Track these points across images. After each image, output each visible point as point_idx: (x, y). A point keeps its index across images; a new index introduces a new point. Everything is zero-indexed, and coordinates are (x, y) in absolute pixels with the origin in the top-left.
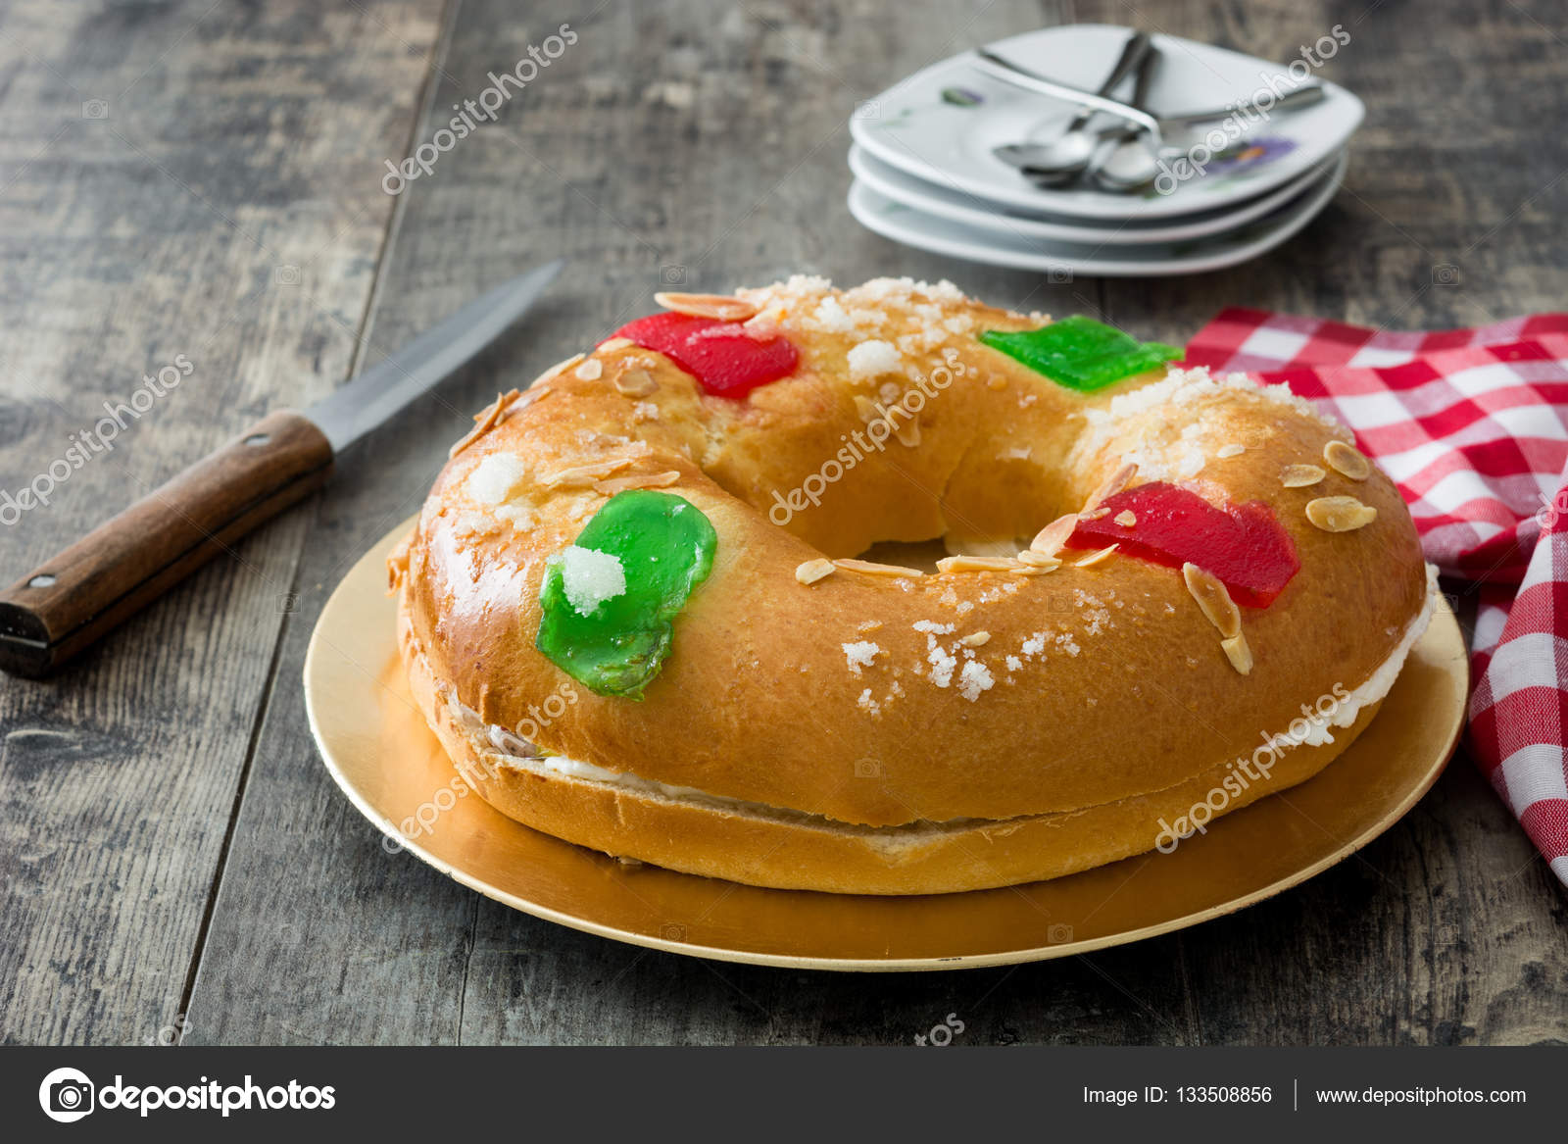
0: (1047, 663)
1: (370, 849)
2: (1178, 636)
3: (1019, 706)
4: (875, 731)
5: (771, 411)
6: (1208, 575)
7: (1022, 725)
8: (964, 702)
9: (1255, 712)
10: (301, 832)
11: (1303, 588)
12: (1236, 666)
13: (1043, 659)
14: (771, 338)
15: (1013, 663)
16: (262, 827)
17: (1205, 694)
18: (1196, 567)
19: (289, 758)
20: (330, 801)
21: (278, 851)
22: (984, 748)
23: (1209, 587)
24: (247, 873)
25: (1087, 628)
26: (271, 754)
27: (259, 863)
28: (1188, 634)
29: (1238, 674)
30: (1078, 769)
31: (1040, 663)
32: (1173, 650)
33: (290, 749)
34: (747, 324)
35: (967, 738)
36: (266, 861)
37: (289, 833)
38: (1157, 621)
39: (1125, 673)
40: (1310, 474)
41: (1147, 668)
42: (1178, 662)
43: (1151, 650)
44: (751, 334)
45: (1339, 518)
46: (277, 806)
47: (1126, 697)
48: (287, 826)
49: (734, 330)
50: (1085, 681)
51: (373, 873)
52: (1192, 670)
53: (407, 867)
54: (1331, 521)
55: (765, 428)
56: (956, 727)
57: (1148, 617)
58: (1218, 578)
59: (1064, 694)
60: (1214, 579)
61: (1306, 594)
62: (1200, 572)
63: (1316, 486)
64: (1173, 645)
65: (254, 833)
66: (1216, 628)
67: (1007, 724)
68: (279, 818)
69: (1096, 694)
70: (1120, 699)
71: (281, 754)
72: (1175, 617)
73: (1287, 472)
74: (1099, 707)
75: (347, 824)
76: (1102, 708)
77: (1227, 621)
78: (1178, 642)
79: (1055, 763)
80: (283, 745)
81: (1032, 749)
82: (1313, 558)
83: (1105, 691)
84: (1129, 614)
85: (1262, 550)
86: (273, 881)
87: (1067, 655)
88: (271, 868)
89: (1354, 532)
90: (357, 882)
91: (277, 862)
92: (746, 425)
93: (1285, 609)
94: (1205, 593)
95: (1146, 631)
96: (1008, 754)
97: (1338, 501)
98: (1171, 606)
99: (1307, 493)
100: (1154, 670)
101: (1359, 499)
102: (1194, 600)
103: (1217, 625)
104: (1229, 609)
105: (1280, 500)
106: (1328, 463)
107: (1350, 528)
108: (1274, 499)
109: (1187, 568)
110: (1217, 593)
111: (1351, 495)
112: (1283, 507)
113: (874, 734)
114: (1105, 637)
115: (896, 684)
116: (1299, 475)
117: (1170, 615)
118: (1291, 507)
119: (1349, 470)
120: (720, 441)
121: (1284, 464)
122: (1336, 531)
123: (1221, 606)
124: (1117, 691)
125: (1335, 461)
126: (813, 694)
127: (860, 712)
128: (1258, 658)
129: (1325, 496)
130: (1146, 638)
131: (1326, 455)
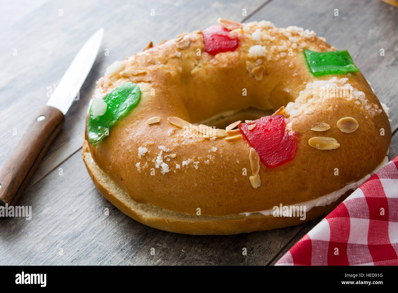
0: (188, 169)
2: (236, 171)
3: (176, 179)
4: (138, 175)
5: (218, 61)
6: (257, 153)
7: (175, 186)
8: (162, 174)
9: (259, 200)
11: (294, 165)
13: (187, 168)
15: (178, 166)
17: (238, 191)
18: (255, 150)
22: (164, 189)
23: (255, 158)
25: (205, 161)
28: (240, 171)
29: (253, 188)
31: (186, 168)
32: (231, 175)
34: (230, 33)
35: (160, 185)
38: (231, 164)
39: (211, 179)
40: (324, 127)
41: (219, 179)
42: (231, 179)
43: (223, 173)
44: (229, 36)
45: (322, 145)
47: (208, 186)
49: (225, 34)
50: (196, 177)
52: (235, 183)
54: (318, 145)
55: (214, 65)
56: (158, 181)
57: (229, 162)
59: (189, 180)
60: (258, 155)
61: (294, 167)
62: (255, 152)
64: (233, 173)
66: (252, 171)
67: (171, 184)
69: (198, 183)
70: (206, 186)
73: (317, 125)
76: (198, 187)
77: (255, 170)
78: (235, 172)
79: (183, 200)
81: (177, 194)
82: (304, 156)
83: (202, 182)
84: (223, 160)
85: (283, 149)
87: (195, 168)
89: (328, 151)
92: (209, 63)
93: (282, 171)
94: (253, 159)
95: (225, 167)
96: (170, 193)
97: (328, 139)
98: (239, 161)
99: (317, 133)
100: (221, 180)
101: (337, 140)
102: (249, 160)
103: (252, 170)
104: (257, 166)
105: (305, 134)
106: (336, 125)
107: (324, 149)
108: (304, 133)
109: (252, 149)
110: (257, 160)
111: (335, 138)
112: (304, 136)
113: (138, 176)
114: (209, 165)
115: (146, 163)
116: (319, 127)
117: (237, 163)
118: (306, 137)
119: (345, 128)
120: (200, 67)
121: (318, 121)
122: (319, 149)
123: (256, 165)
124: (205, 183)
125: (341, 124)
126: (129, 159)
127: (136, 168)
128: (263, 184)
129: (324, 136)
130: (223, 169)
131: (338, 122)
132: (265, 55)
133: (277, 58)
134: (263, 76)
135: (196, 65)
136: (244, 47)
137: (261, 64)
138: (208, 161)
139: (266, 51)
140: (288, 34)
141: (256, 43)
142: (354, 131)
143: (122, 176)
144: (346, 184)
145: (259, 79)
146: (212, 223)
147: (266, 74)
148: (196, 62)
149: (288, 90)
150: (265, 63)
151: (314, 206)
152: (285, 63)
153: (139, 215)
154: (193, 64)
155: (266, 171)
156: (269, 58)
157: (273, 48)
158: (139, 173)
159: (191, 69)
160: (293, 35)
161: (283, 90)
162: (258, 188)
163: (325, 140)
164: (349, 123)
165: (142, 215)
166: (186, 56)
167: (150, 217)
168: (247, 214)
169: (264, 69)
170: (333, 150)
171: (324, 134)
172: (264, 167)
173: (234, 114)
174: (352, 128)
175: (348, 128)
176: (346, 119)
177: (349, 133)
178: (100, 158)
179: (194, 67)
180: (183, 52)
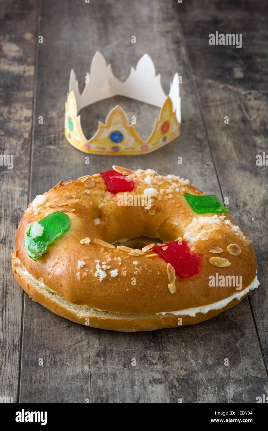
1: (58, 389)
2: (157, 280)
3: (110, 286)
6: (173, 268)
7: (110, 290)
8: (98, 281)
9: (173, 303)
10: (38, 384)
11: (199, 277)
12: (170, 291)
14: (130, 181)
16: (28, 382)
17: (159, 296)
18: (171, 265)
19: (31, 359)
20: (44, 373)
21: (33, 391)
22: (100, 293)
23: (172, 271)
24: (26, 398)
25: (134, 272)
26: (26, 358)
27: (29, 394)
28: (161, 280)
29: (170, 293)
30: (121, 304)
32: (154, 283)
33: (31, 356)
34: (126, 177)
35: (97, 290)
36: (31, 393)
37: (35, 384)
38: (153, 275)
40: (219, 250)
41: (145, 286)
42: (154, 286)
43: (148, 281)
44: (126, 179)
45: (218, 263)
46: (30, 375)
47: (137, 291)
48: (34, 382)
49: (122, 178)
51: (60, 397)
52: (157, 289)
53: (69, 395)
54: (216, 263)
56: (95, 287)
57: (152, 273)
58: (175, 269)
59: (122, 286)
61: (200, 279)
62: (171, 266)
63: (219, 254)
65: (26, 384)
67: (107, 289)
68: (32, 379)
69: (129, 288)
70: (135, 291)
71: (29, 357)
72: (160, 275)
73: (213, 248)
74: (129, 291)
75: (50, 381)
76: (130, 292)
77: (172, 280)
78: (157, 281)
79: (116, 301)
80: (29, 354)
81: (111, 297)
82: (206, 271)
83: (132, 288)
84: (147, 271)
86: (33, 400)
88: (32, 396)
89: (223, 268)
90: (56, 400)
91: (34, 394)
92: (112, 200)
93: (191, 281)
94: (170, 271)
95: (149, 277)
96: (105, 296)
97: (222, 259)
98: (159, 272)
99: (214, 255)
100: (147, 286)
101: (229, 260)
102: (167, 272)
103: (169, 280)
104: (174, 277)
105: (206, 255)
106: (226, 249)
107: (221, 266)
108: (204, 254)
109: (169, 264)
110: (173, 273)
111: (227, 258)
112: (205, 256)
113: (77, 283)
114: (137, 275)
115: (85, 273)
116: (215, 250)
117: (158, 275)
118: (207, 257)
119: (233, 252)
120: (105, 203)
121: (214, 246)
122: (216, 266)
123: (172, 276)
124: (135, 289)
125: (230, 249)
126: (69, 270)
127: (75, 277)
128: (178, 290)
129: (219, 257)
130: (148, 278)
131: (228, 247)
132: (156, 196)
133: (166, 198)
134: (155, 212)
135: (101, 201)
136: (139, 189)
137: (153, 203)
138: (136, 272)
139: (157, 193)
140: (170, 181)
141: (148, 187)
142: (238, 254)
143: (62, 283)
144: (233, 293)
145: (152, 215)
146: (136, 321)
147: (158, 210)
148: (102, 198)
149: (176, 223)
150: (156, 202)
151: (210, 309)
152: (172, 202)
153: (74, 314)
154: (100, 200)
155: (180, 281)
156: (160, 198)
157: (162, 191)
158: (78, 281)
159: (98, 204)
160: (173, 181)
161: (171, 223)
162: (174, 293)
163: (221, 260)
164: (234, 248)
165: (76, 314)
166: (94, 193)
167: (84, 316)
168: (164, 313)
169: (156, 207)
170: (226, 267)
171: (219, 255)
172: (178, 278)
173: (127, 241)
174: (237, 252)
175: (235, 252)
176: (233, 245)
177: (236, 256)
178: (38, 270)
179: (100, 203)
180: (91, 190)
